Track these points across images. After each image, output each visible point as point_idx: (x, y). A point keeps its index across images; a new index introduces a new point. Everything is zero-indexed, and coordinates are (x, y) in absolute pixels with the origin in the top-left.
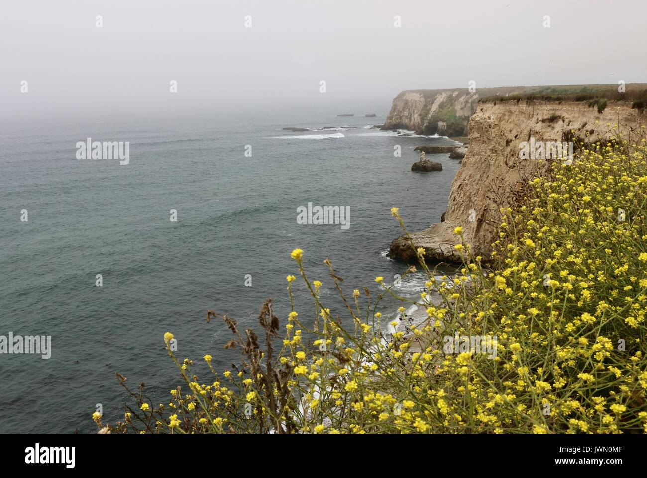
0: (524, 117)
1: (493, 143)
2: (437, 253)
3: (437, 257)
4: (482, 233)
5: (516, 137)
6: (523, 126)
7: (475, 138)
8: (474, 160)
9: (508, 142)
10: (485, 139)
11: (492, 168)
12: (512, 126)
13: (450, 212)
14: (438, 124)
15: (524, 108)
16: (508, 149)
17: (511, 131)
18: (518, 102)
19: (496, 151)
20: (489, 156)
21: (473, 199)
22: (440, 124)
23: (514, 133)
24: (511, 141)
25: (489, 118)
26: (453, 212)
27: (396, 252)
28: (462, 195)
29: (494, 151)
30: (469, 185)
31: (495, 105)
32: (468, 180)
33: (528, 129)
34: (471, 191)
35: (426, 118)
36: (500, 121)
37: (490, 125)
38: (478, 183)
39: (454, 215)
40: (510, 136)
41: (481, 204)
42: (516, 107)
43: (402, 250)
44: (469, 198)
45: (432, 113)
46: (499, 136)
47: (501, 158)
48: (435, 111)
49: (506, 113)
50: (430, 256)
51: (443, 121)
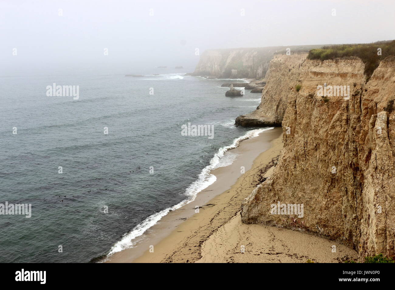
0: (297, 59)
1: (283, 71)
2: (258, 121)
3: (259, 123)
4: (279, 110)
5: (293, 67)
6: (296, 63)
7: (273, 70)
8: (273, 80)
9: (290, 70)
10: (278, 70)
11: (282, 82)
12: (291, 63)
13: (263, 104)
14: (231, 71)
15: (297, 55)
16: (290, 73)
17: (291, 65)
18: (294, 53)
19: (284, 75)
20: (281, 77)
21: (274, 97)
22: (233, 71)
23: (292, 66)
24: (291, 69)
25: (281, 60)
26: (264, 104)
27: (239, 123)
28: (268, 96)
29: (283, 75)
30: (271, 91)
31: (283, 55)
32: (271, 89)
33: (299, 64)
34: (272, 93)
35: (223, 67)
36: (285, 62)
37: (281, 63)
38: (275, 90)
39: (264, 105)
40: (290, 68)
41: (278, 98)
42: (293, 55)
43: (242, 121)
44: (272, 97)
45: (227, 64)
46: (285, 68)
47: (287, 78)
48: (230, 63)
49: (288, 58)
50: (255, 123)
51: (235, 69)
